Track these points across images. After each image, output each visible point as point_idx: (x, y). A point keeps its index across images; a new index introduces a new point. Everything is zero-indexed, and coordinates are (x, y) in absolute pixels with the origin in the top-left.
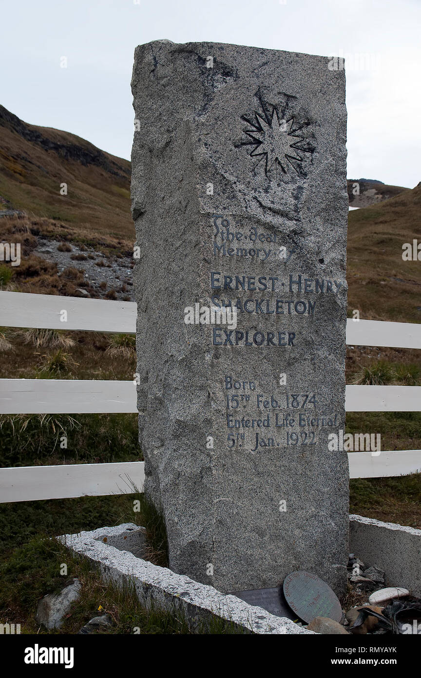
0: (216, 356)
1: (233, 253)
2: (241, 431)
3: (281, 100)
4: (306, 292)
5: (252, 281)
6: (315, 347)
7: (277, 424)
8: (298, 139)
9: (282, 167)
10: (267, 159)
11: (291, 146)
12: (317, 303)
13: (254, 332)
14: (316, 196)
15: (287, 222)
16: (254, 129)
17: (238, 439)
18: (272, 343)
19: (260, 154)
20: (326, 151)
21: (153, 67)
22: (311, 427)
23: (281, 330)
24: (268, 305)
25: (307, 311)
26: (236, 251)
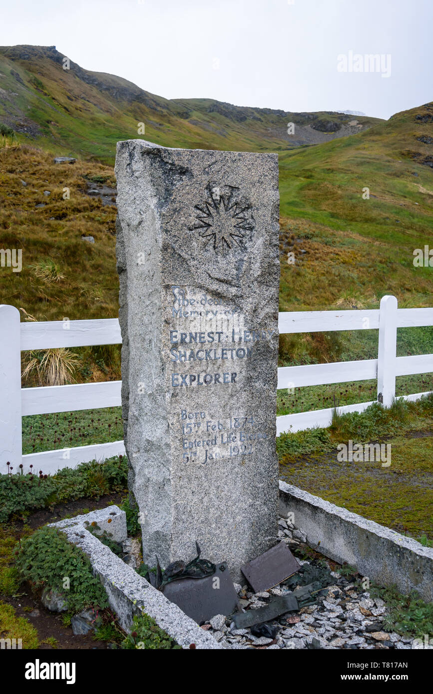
0: (175, 395)
1: (187, 315)
3: (227, 191)
4: (246, 342)
5: (203, 335)
6: (253, 380)
7: (222, 442)
9: (227, 244)
10: (215, 238)
11: (235, 226)
12: (254, 349)
13: (203, 374)
15: (229, 289)
16: (205, 215)
17: (191, 456)
18: (219, 381)
19: (209, 235)
20: (262, 229)
21: (128, 162)
23: (225, 372)
24: (215, 353)
25: (246, 356)
26: (190, 313)
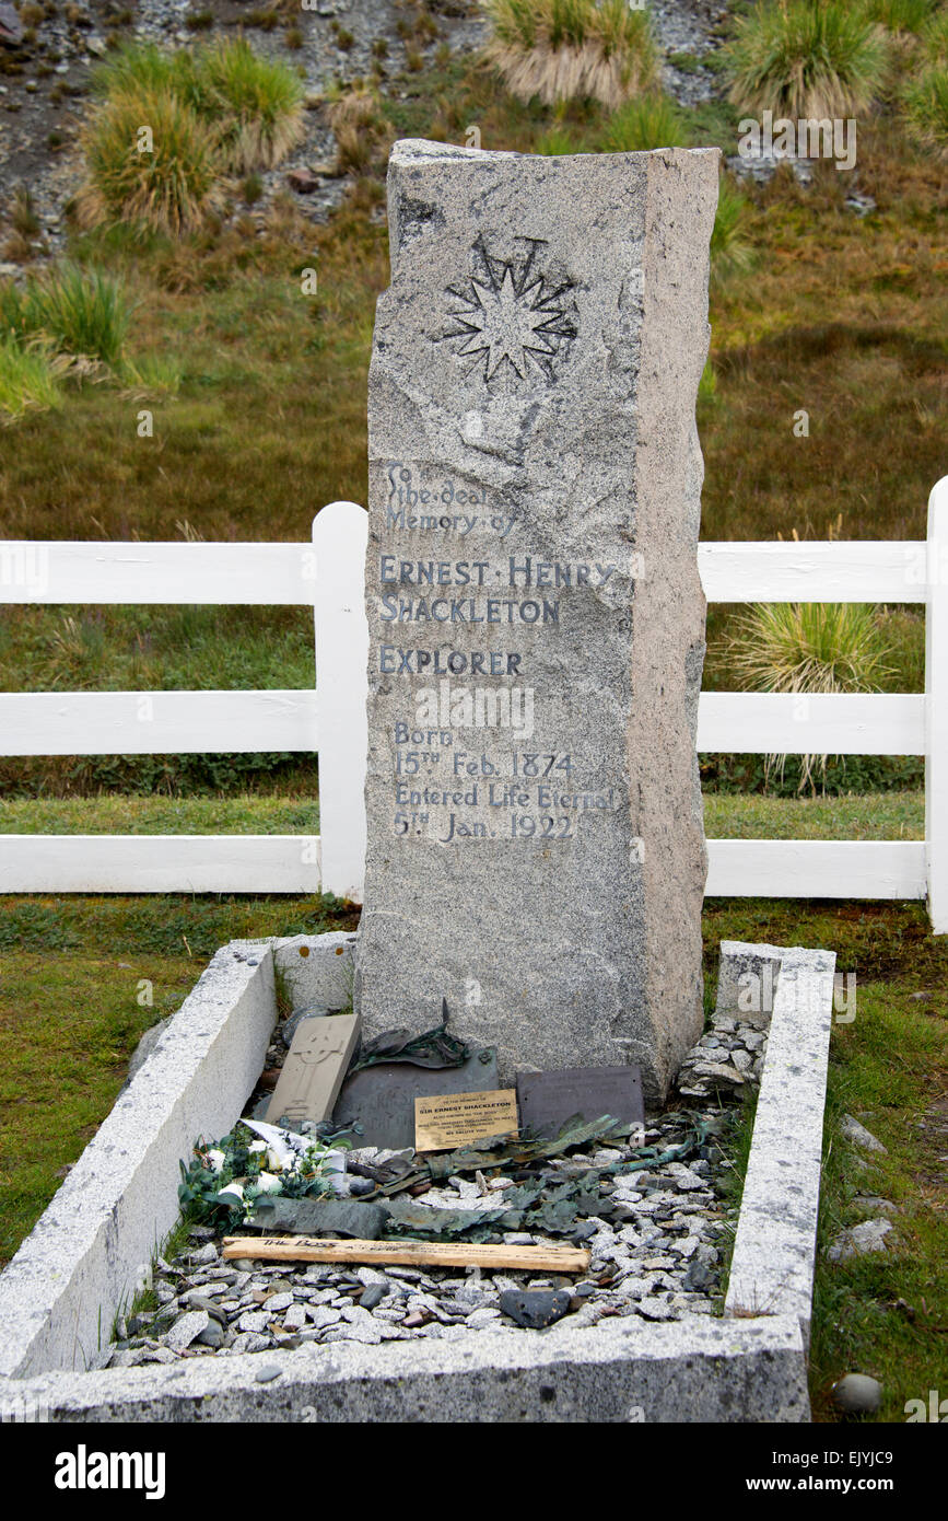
0: (383, 691)
1: (416, 524)
2: (423, 808)
3: (523, 251)
4: (541, 586)
5: (445, 569)
6: (573, 675)
7: (491, 801)
8: (549, 316)
9: (516, 369)
10: (488, 357)
11: (534, 329)
12: (561, 605)
13: (448, 652)
14: (567, 418)
15: (501, 469)
17: (414, 821)
18: (481, 670)
19: (476, 351)
20: (595, 333)
22: (562, 810)
23: (495, 649)
24: (473, 609)
25: (541, 618)
26: (419, 520)
